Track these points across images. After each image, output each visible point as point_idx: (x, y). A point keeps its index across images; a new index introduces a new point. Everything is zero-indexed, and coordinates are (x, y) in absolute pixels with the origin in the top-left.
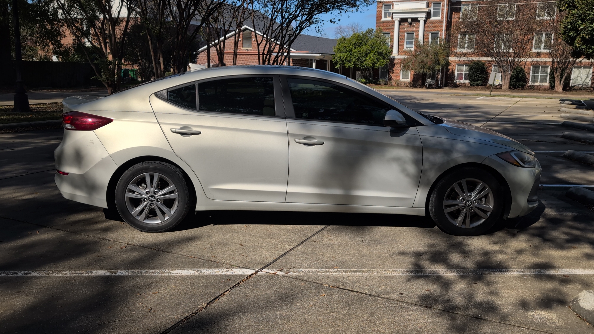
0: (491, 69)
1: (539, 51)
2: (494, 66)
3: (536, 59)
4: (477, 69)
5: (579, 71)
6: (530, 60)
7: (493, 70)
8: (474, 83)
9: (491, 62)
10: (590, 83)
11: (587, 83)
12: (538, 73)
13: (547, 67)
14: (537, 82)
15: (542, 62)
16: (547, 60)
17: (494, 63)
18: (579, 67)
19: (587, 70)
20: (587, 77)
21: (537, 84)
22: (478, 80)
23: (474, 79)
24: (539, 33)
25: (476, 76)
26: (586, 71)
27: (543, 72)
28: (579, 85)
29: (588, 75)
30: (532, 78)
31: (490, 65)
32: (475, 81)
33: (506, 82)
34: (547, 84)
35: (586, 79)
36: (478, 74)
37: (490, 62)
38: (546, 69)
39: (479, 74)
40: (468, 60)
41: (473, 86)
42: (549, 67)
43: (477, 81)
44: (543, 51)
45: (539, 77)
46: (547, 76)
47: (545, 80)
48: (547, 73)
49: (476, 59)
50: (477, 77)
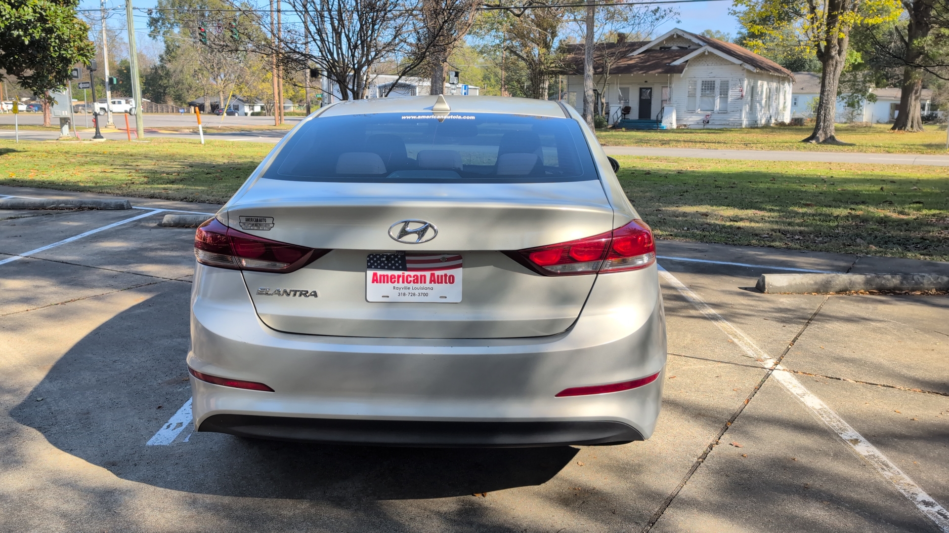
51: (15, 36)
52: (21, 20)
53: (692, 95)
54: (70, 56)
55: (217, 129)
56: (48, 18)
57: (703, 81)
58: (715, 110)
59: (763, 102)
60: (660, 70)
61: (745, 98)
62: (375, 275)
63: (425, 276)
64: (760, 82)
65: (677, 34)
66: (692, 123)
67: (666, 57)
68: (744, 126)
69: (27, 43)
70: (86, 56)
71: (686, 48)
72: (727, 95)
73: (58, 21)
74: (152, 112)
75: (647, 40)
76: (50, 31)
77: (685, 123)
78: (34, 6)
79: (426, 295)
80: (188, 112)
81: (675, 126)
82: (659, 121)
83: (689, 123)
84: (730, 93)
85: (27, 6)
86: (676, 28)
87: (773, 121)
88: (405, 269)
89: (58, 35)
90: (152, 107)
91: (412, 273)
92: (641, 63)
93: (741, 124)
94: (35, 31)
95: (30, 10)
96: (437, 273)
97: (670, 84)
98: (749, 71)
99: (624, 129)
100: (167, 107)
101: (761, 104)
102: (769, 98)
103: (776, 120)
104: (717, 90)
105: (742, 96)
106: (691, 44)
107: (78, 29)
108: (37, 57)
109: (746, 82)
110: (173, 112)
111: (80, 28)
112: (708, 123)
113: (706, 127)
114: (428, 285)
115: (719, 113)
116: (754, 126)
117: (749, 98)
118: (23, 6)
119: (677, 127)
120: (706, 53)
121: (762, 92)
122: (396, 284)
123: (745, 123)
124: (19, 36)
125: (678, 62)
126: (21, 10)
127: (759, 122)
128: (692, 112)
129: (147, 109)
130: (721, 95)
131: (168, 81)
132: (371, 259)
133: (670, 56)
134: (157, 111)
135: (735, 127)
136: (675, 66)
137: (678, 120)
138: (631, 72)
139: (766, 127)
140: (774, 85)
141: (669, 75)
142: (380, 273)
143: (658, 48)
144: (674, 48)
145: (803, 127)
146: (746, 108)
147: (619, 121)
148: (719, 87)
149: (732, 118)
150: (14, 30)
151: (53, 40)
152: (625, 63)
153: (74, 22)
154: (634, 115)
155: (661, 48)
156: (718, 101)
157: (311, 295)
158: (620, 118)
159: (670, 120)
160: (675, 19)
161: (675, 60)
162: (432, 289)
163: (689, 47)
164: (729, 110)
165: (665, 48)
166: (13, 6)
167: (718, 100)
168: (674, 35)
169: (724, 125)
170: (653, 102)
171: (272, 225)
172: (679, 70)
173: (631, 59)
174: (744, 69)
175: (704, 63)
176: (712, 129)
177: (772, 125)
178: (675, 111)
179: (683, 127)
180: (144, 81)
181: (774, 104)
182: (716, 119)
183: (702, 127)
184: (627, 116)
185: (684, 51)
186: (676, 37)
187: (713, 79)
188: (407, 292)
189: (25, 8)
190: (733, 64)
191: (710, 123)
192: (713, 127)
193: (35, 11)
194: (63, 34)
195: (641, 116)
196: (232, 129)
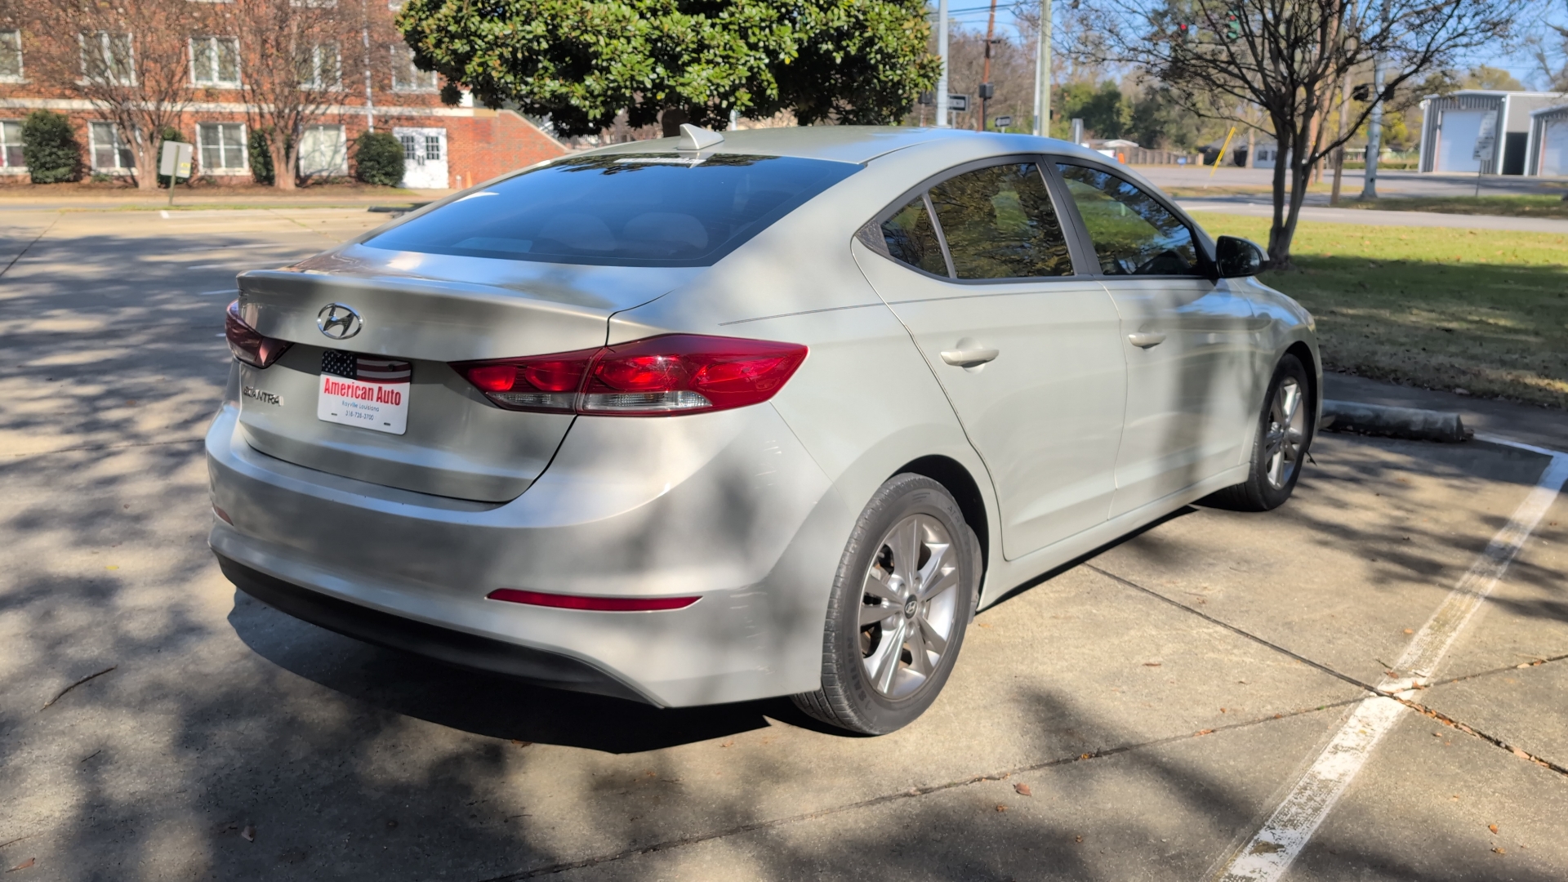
0: (87, 133)
1: (209, 84)
2: (94, 124)
3: (205, 106)
4: (47, 132)
5: (315, 136)
6: (190, 108)
7: (91, 135)
8: (47, 173)
9: (82, 115)
10: (345, 167)
11: (339, 168)
12: (216, 142)
13: (237, 127)
14: (219, 165)
15: (220, 113)
16: (234, 110)
17: (91, 116)
18: (315, 128)
19: (333, 133)
20: (336, 152)
21: (219, 171)
22: (58, 166)
23: (46, 163)
24: (201, 37)
25: (50, 155)
26: (330, 136)
27: (229, 140)
28: (320, 171)
29: (336, 146)
30: (204, 157)
31: (80, 121)
32: (48, 169)
33: (147, 168)
34: (244, 171)
35: (333, 158)
36: (54, 147)
37: (78, 113)
38: (234, 132)
39: (58, 147)
40: (9, 109)
41: (45, 183)
42: (243, 128)
43: (53, 168)
44: (216, 82)
45: (222, 154)
46: (240, 151)
47: (236, 162)
48: (239, 144)
49: (35, 104)
50: (53, 156)
51: (822, 52)
52: (829, 28)
54: (899, 78)
55: (1202, 190)
56: (868, 24)
62: (327, 381)
63: (373, 389)
69: (838, 61)
70: (929, 78)
73: (882, 27)
74: (1137, 163)
76: (870, 42)
78: (849, 7)
79: (371, 417)
80: (1193, 163)
85: (838, 7)
88: (355, 377)
89: (880, 48)
90: (1137, 155)
91: (361, 384)
94: (851, 44)
95: (842, 13)
96: (387, 387)
100: (1161, 155)
107: (912, 37)
108: (855, 81)
110: (1169, 162)
111: (916, 37)
114: (374, 403)
118: (833, 7)
122: (346, 399)
124: (828, 51)
126: (829, 13)
129: (1130, 159)
131: (1169, 112)
132: (326, 358)
134: (1145, 161)
142: (334, 379)
150: (822, 43)
151: (872, 55)
153: (904, 27)
157: (275, 401)
162: (377, 410)
166: (821, 8)
180: (1132, 114)
188: (354, 410)
189: (836, 11)
193: (849, 16)
194: (887, 46)
196: (1225, 191)
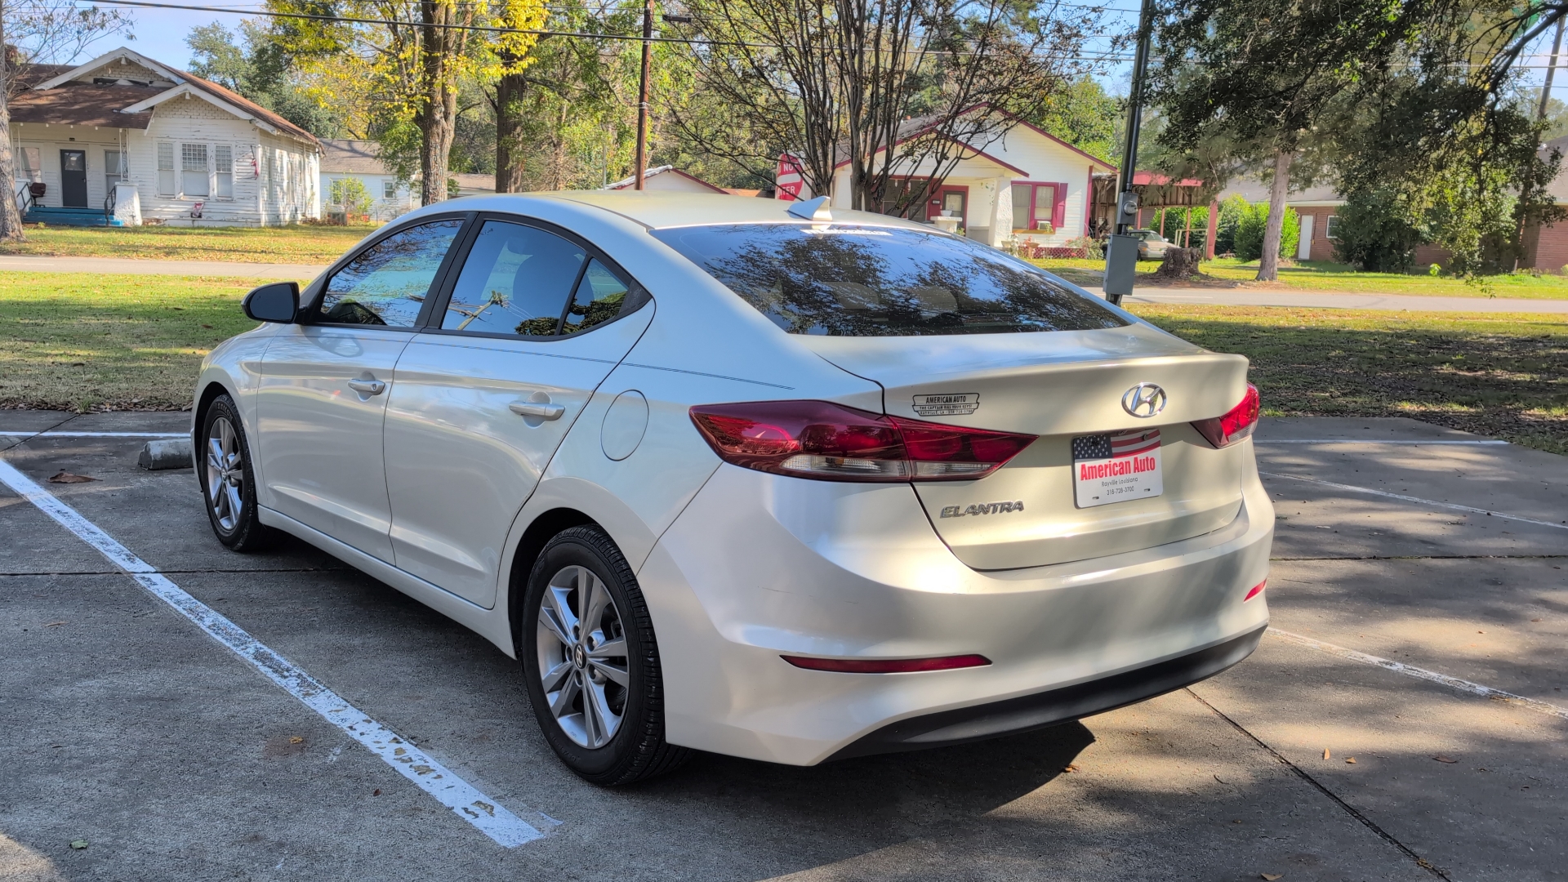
53: (165, 166)
57: (184, 145)
58: (211, 195)
59: (285, 184)
60: (102, 121)
61: (260, 178)
62: (1083, 467)
63: (1129, 462)
64: (278, 151)
65: (126, 59)
66: (172, 217)
67: (110, 97)
68: (263, 224)
71: (146, 85)
72: (230, 170)
75: (71, 64)
77: (157, 217)
79: (1131, 489)
81: (139, 222)
82: (108, 212)
83: (164, 217)
84: (235, 168)
86: (123, 48)
87: (300, 217)
88: (1111, 456)
91: (1118, 460)
92: (61, 105)
93: (259, 221)
96: (1141, 456)
97: (124, 146)
98: (264, 133)
99: (41, 225)
101: (282, 189)
102: (291, 179)
103: (304, 215)
104: (212, 163)
105: (256, 173)
106: (153, 79)
109: (260, 151)
112: (200, 216)
113: (196, 224)
114: (1132, 475)
115: (218, 201)
116: (276, 225)
117: (267, 179)
119: (144, 223)
120: (188, 97)
121: (282, 167)
122: (1104, 479)
123: (264, 218)
125: (136, 109)
127: (282, 217)
128: (170, 197)
130: (218, 169)
133: (117, 96)
135: (249, 225)
136: (131, 115)
137: (144, 210)
138: (44, 121)
139: (292, 226)
140: (297, 157)
141: (121, 130)
142: (1089, 463)
143: (91, 80)
144: (122, 82)
145: (346, 228)
146: (264, 195)
147: (27, 209)
148: (214, 156)
149: (243, 210)
152: (29, 102)
154: (54, 199)
155: (96, 81)
156: (214, 181)
157: (1015, 508)
158: (29, 205)
159: (129, 210)
160: (124, 31)
161: (129, 105)
162: (1136, 480)
163: (151, 82)
164: (235, 195)
165: (105, 81)
167: (215, 178)
168: (120, 59)
169: (229, 221)
170: (88, 177)
171: (975, 406)
172: (141, 122)
173: (39, 97)
174: (256, 128)
175: (184, 113)
176: (209, 228)
177: (298, 223)
178: (137, 194)
179: (155, 224)
181: (299, 189)
182: (215, 212)
183: (189, 223)
184: (40, 201)
185: (142, 89)
186: (125, 62)
187: (202, 142)
188: (1114, 487)
190: (236, 118)
191: (203, 218)
192: (211, 224)
195: (66, 201)
